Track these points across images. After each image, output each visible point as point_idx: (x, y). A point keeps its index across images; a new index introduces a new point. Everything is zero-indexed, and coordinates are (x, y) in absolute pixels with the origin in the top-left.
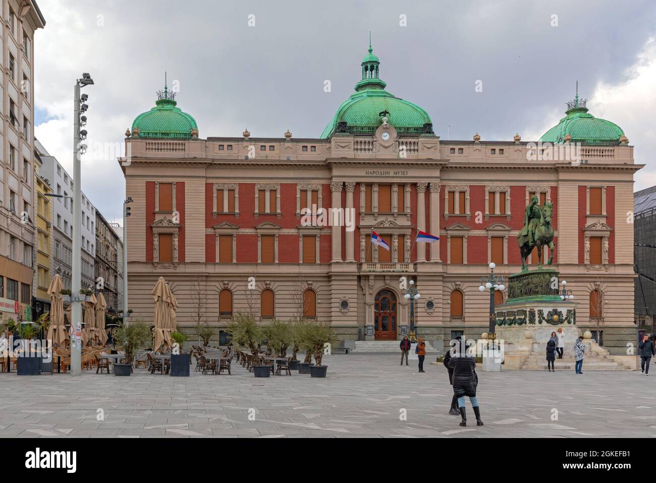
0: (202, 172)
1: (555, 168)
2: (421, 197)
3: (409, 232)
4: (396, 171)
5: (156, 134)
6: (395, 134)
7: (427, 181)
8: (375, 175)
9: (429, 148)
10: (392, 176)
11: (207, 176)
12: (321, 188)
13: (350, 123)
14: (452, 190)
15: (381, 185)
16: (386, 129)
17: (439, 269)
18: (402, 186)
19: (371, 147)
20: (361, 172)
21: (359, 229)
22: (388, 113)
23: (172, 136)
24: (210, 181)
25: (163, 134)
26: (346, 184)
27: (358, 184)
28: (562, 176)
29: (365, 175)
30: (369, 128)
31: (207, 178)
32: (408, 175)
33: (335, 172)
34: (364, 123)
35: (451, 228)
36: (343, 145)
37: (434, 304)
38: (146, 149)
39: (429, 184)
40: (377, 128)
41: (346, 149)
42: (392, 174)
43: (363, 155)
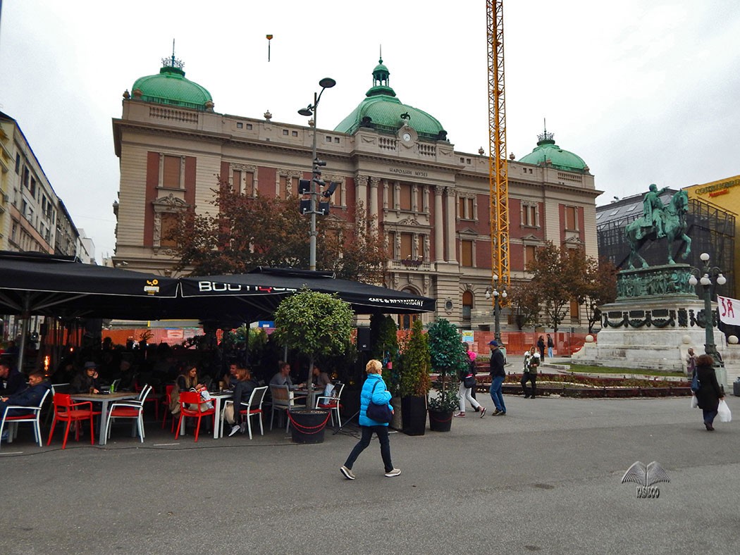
0: (218, 149)
1: (542, 187)
2: (439, 199)
3: (428, 232)
4: (417, 171)
5: (163, 100)
6: (416, 138)
7: (446, 184)
8: (398, 173)
9: (445, 154)
10: (414, 177)
11: (224, 154)
12: (344, 181)
13: (373, 121)
14: (463, 196)
15: (403, 184)
16: (408, 130)
17: (456, 270)
18: (421, 186)
19: (394, 145)
20: (386, 169)
21: (383, 225)
22: (409, 116)
23: (182, 105)
24: (226, 160)
25: (171, 101)
26: (372, 179)
27: (382, 180)
28: (548, 194)
29: (389, 172)
30: (390, 128)
31: (222, 156)
32: (428, 177)
33: (361, 166)
34: (385, 123)
35: (463, 232)
36: (369, 140)
37: (453, 305)
38: (150, 114)
39: (446, 187)
40: (398, 129)
41: (371, 144)
42: (413, 174)
43: (387, 152)
